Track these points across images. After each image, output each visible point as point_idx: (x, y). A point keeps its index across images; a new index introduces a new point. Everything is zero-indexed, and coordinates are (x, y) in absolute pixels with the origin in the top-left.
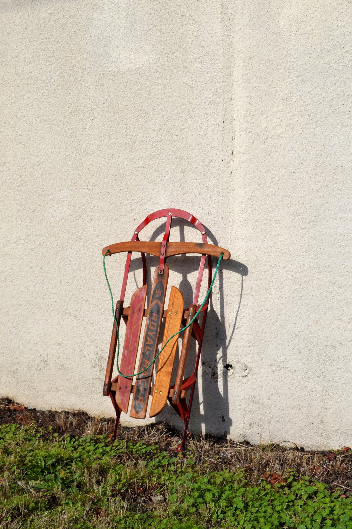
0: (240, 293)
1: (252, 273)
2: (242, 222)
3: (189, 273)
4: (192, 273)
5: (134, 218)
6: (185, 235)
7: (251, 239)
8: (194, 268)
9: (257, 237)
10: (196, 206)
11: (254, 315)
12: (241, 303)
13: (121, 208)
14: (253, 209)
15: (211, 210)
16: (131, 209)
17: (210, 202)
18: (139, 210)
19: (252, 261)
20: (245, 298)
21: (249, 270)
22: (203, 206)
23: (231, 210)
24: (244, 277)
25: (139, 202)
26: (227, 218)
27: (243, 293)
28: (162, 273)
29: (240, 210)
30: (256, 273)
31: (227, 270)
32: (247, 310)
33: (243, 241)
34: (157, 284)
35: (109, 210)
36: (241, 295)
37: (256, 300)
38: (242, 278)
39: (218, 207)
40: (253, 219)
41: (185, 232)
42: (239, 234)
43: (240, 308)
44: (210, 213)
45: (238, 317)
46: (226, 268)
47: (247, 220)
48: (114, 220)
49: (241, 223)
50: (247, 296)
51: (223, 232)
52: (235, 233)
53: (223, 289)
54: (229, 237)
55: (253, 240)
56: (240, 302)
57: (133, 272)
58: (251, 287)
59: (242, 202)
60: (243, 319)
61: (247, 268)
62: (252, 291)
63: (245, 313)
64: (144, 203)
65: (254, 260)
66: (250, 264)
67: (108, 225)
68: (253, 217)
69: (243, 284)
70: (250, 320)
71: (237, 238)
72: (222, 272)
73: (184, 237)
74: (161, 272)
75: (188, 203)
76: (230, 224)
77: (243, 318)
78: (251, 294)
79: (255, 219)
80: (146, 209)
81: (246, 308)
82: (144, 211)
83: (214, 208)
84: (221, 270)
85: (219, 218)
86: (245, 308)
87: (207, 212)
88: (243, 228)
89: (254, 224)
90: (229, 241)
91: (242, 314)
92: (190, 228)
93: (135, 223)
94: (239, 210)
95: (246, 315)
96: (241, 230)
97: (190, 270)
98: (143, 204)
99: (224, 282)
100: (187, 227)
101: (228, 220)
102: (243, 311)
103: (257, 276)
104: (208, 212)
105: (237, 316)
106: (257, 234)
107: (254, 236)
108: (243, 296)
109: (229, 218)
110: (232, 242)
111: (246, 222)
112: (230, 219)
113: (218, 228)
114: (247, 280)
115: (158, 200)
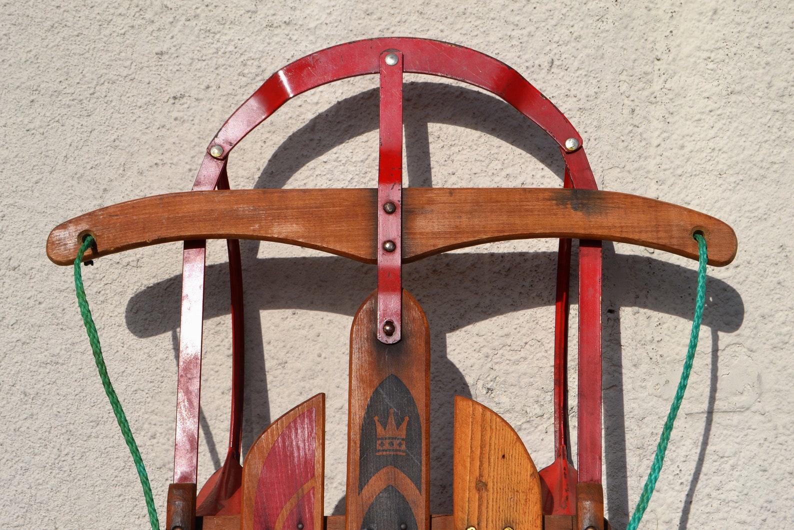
0: (705, 406)
1: (763, 317)
2: (715, 98)
3: (453, 329)
4: (469, 328)
5: (173, 90)
6: (433, 164)
7: (755, 172)
8: (477, 306)
9: (784, 162)
10: (486, 33)
11: (771, 497)
12: (710, 449)
13: (100, 45)
14: (765, 42)
15: (563, 48)
16: (158, 49)
17: (557, 16)
18: (197, 55)
19: (761, 266)
20: (726, 427)
21: (745, 306)
22: (525, 32)
23: (661, 46)
24: (725, 338)
25: (196, 16)
26: (641, 85)
27: (718, 404)
28: (397, 336)
29: (706, 47)
30: (780, 316)
31: (642, 310)
32: (736, 474)
33: (720, 182)
34: (376, 392)
35: (36, 57)
36: (710, 412)
37: (781, 430)
38: (715, 339)
39: (596, 35)
40: (770, 85)
41: (432, 148)
42: (701, 150)
43: (704, 469)
44: (556, 63)
45: (693, 508)
46: (637, 301)
47: (739, 93)
48: (66, 100)
49: (711, 105)
50: (736, 418)
51: (621, 145)
52: (682, 147)
53: (621, 391)
54: (651, 164)
55: (764, 177)
56: (705, 443)
57: (169, 334)
58: (759, 377)
59: (715, 12)
60: (721, 515)
61: (738, 296)
62: (760, 395)
63: (728, 487)
64: (222, 22)
65: (772, 261)
66: (752, 278)
67: (37, 123)
68: (767, 78)
69: (719, 365)
70: (749, 519)
71: (689, 168)
72: (617, 320)
73: (428, 169)
74: (389, 334)
75: (450, 19)
76: (658, 111)
77: (718, 510)
78: (757, 406)
79: (779, 84)
80: (231, 48)
81: (733, 467)
82: (221, 61)
83: (578, 38)
84: (611, 311)
85: (604, 84)
86: (727, 467)
87: (544, 60)
88: (718, 125)
89: (773, 106)
90: (653, 183)
91: (714, 494)
92: (461, 129)
93: (175, 114)
94: (699, 48)
95: (733, 496)
96: (712, 133)
97: (462, 317)
98: (218, 28)
99: (626, 362)
100: (444, 126)
101: (646, 93)
102: (716, 479)
103: (785, 330)
104: (548, 58)
105: (688, 503)
106: (785, 152)
107: (772, 159)
108: (716, 417)
109: (650, 82)
110: (665, 187)
111: (733, 98)
112: (656, 86)
113: (598, 127)
114: (735, 348)
115: (293, 9)
